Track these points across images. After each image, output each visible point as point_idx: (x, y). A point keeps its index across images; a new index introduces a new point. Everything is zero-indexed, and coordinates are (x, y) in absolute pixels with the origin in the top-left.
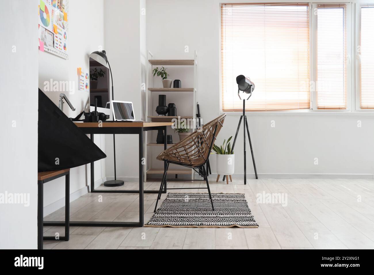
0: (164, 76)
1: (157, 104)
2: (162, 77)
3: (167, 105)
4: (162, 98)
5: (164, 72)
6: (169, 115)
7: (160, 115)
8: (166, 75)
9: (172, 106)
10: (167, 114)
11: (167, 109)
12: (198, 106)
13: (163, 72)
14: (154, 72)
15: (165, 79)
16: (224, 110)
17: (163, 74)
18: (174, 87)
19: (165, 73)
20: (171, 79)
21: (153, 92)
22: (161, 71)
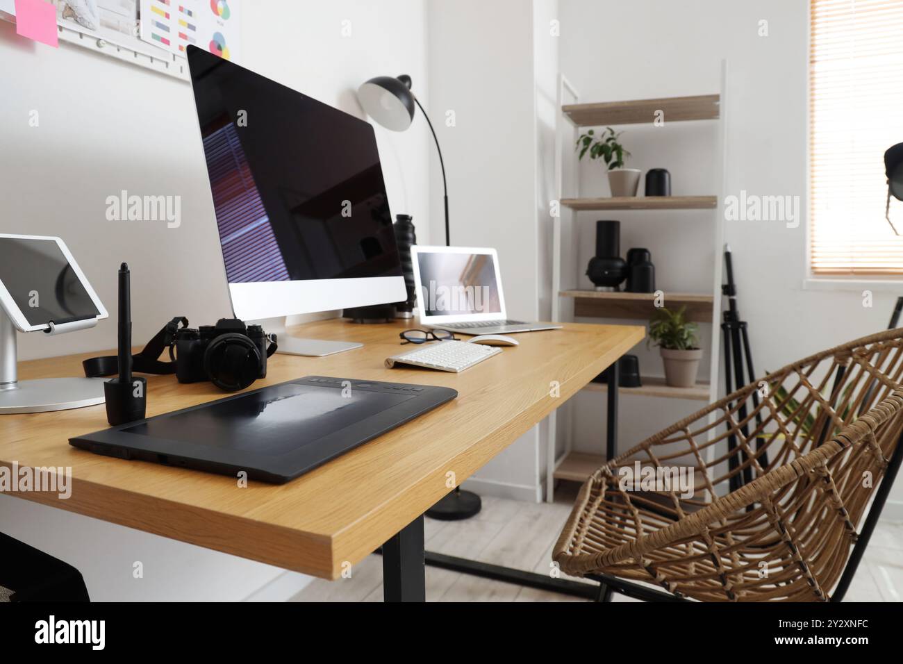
0: (614, 159)
1: (590, 252)
2: (607, 159)
3: (623, 255)
4: (607, 232)
5: (613, 144)
6: (628, 290)
7: (600, 288)
8: (619, 155)
9: (639, 257)
10: (623, 286)
11: (623, 269)
12: (728, 256)
13: (610, 144)
14: (581, 146)
15: (616, 169)
16: (817, 273)
17: (609, 152)
18: (648, 193)
19: (617, 148)
20: (636, 170)
21: (580, 213)
22: (603, 141)
